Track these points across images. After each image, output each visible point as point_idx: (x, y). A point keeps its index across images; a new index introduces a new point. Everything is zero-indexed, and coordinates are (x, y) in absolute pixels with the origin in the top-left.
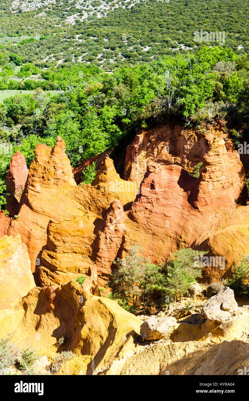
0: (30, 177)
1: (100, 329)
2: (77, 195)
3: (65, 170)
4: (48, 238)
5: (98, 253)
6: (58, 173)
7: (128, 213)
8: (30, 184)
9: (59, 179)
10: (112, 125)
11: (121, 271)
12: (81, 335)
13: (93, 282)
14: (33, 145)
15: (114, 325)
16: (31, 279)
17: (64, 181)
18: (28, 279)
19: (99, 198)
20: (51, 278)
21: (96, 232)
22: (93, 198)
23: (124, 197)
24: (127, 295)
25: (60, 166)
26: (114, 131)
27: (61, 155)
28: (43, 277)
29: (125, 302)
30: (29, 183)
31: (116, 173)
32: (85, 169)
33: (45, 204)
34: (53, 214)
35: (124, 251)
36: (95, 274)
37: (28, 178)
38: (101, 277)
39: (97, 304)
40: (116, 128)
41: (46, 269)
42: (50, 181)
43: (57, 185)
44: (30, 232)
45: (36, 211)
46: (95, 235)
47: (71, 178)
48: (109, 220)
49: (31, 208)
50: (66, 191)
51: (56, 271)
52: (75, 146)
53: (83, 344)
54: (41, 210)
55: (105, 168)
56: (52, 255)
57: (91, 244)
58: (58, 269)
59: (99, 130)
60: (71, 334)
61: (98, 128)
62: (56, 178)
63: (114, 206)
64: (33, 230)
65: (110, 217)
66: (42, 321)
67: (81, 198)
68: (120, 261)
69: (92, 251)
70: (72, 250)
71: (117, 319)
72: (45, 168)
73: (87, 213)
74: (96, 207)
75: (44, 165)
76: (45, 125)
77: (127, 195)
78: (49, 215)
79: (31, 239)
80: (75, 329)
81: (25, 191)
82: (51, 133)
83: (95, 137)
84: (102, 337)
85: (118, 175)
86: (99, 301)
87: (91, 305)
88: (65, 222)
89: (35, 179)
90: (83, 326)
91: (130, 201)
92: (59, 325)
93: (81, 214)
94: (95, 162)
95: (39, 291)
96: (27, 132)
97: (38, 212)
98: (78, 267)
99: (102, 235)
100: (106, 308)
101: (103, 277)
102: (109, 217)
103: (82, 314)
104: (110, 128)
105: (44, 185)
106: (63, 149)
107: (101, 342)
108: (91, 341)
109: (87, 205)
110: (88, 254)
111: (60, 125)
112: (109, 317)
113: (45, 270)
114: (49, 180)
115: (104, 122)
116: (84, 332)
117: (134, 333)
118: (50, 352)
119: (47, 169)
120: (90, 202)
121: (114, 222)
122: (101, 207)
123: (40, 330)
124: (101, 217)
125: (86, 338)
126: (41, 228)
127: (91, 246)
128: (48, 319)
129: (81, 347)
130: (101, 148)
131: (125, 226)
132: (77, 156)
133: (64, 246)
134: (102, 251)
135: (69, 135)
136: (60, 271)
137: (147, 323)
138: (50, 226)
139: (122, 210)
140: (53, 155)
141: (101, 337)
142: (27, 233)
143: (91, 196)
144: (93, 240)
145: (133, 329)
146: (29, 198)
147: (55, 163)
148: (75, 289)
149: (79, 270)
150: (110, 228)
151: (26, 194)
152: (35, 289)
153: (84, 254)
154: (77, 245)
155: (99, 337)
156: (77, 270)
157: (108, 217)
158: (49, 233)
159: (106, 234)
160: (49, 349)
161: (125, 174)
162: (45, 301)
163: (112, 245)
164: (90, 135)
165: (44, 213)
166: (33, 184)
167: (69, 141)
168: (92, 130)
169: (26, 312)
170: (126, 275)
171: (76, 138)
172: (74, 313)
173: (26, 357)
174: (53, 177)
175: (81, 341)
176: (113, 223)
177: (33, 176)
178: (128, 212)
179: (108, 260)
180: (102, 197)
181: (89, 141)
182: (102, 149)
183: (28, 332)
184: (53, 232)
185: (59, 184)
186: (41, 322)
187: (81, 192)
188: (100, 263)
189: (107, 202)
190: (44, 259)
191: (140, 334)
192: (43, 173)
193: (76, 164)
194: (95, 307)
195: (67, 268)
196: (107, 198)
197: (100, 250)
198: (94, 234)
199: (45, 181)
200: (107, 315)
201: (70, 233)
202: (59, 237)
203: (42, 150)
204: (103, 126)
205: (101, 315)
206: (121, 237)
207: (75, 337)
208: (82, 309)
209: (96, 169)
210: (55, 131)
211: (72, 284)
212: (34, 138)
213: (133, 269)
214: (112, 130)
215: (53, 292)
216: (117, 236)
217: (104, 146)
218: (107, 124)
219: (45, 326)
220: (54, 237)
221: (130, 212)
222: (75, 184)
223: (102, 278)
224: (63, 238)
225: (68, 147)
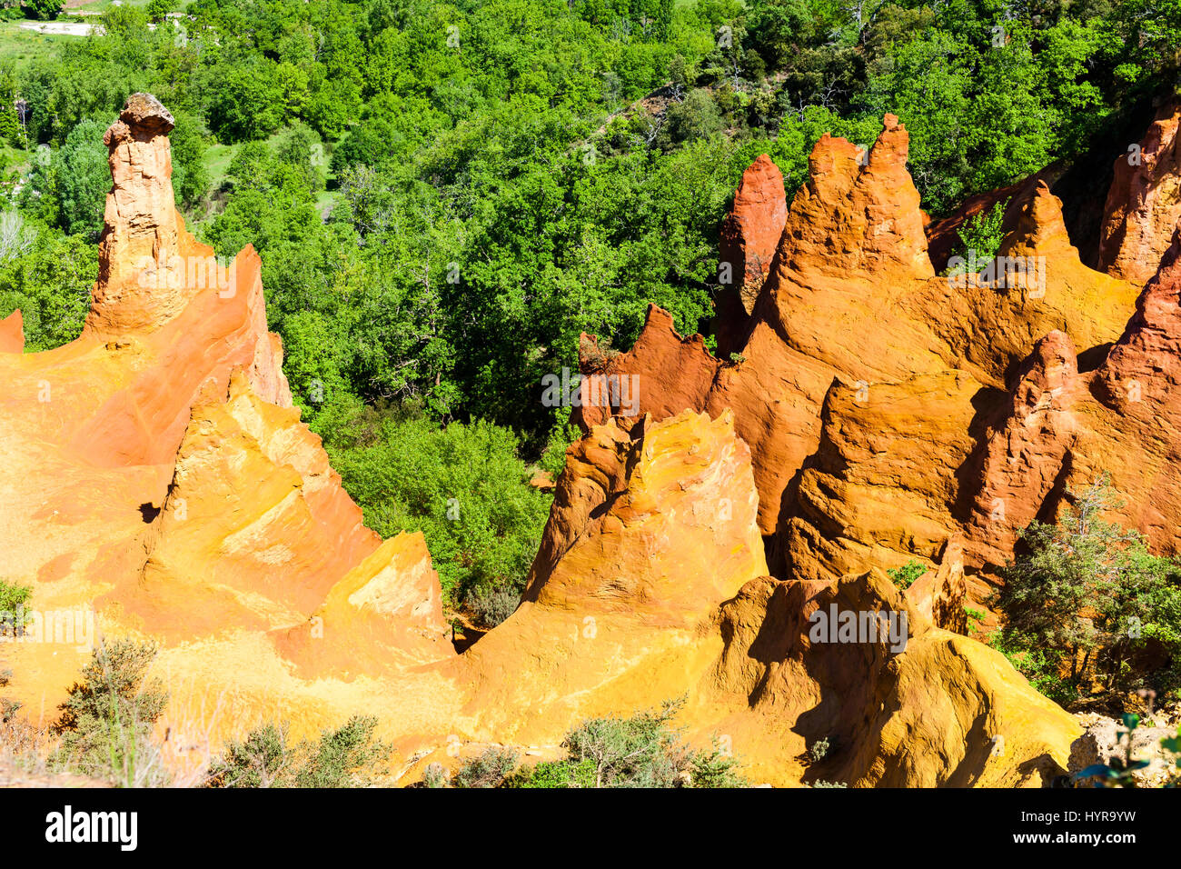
0: (789, 237)
1: (942, 732)
2: (931, 307)
3: (901, 224)
4: (825, 434)
5: (977, 498)
6: (877, 232)
7: (1091, 379)
8: (788, 260)
9: (878, 251)
10: (1078, 84)
11: (1039, 561)
12: (881, 741)
13: (946, 585)
14: (812, 138)
15: (987, 727)
16: (754, 552)
17: (895, 259)
18: (746, 550)
19: (1003, 323)
20: (822, 557)
21: (976, 429)
22: (982, 320)
23: (1087, 324)
24: (1052, 643)
25: (884, 210)
26: (1084, 103)
27: (891, 174)
28: (796, 551)
29: (1043, 663)
30: (785, 257)
31: (1068, 245)
32: (969, 225)
33: (827, 325)
34: (849, 359)
35: (1064, 501)
36: (955, 563)
37: (781, 242)
38: (982, 574)
39: (941, 652)
40: (1093, 95)
41: (810, 529)
42: (849, 256)
43: (870, 269)
44: (772, 408)
45: (797, 347)
46: (972, 439)
47: (918, 250)
48: (1023, 397)
49: (783, 335)
50: (897, 290)
51: (841, 539)
52: (947, 149)
53: (883, 770)
54: (812, 343)
55: (1032, 227)
56: (831, 486)
57: (956, 466)
58: (845, 532)
59: (1031, 98)
60: (854, 735)
61: (1030, 93)
62: (869, 247)
63: (1044, 352)
64: (783, 405)
65: (1030, 385)
66: (771, 680)
67: (945, 318)
68: (1039, 530)
69: (958, 491)
70: (897, 479)
71: (1001, 710)
72: (837, 213)
73: (956, 368)
74: (990, 349)
75: (835, 205)
76: (863, 77)
77: (1098, 321)
78: (838, 363)
79: (776, 433)
80: (867, 720)
81: (772, 283)
82: (873, 103)
83: (1016, 122)
84: (945, 760)
85: (1075, 251)
86: (950, 645)
87: (924, 654)
88: (880, 387)
89: (803, 244)
90: (891, 715)
91: (1105, 342)
92: (820, 700)
93: (939, 366)
94: (1002, 203)
95: (771, 591)
96: (803, 97)
97: (803, 349)
98: (908, 533)
99: (997, 442)
100: (967, 670)
101: (988, 576)
102: (1024, 385)
103: (892, 677)
104: (1070, 95)
105: (829, 268)
106: (899, 155)
107: (940, 773)
108: (909, 764)
109: (961, 343)
110: (946, 497)
111: (905, 77)
112: (974, 701)
113: (806, 529)
114: (845, 251)
115: (1052, 75)
116: (892, 733)
117: (1049, 764)
118: (785, 776)
119: (842, 217)
120: (970, 333)
121: (1040, 404)
122: (1006, 352)
123: (762, 706)
124: (1001, 384)
125: (894, 753)
126: (809, 398)
127: (956, 475)
128: (790, 679)
129: (877, 777)
130: (1030, 159)
131: (1078, 419)
132: (948, 181)
133: (871, 461)
134: (992, 493)
135: (930, 113)
136: (850, 538)
137: (1093, 738)
138: (832, 397)
139: (1072, 366)
140: (865, 173)
141: (942, 756)
142: (763, 410)
143: (976, 313)
144: (966, 454)
145: (1046, 749)
146: (780, 303)
147: (871, 200)
148: (879, 599)
149: (911, 544)
150: (1026, 422)
151: (772, 292)
152: (760, 583)
153: (931, 495)
154: (913, 465)
155: (937, 756)
156: (906, 541)
157: (1022, 387)
158: (829, 418)
159: (1009, 438)
160: (781, 767)
161: (1102, 248)
162: (787, 623)
163: (1027, 477)
164: (1001, 114)
165: (821, 355)
166: (796, 262)
167: (928, 131)
168: (1007, 98)
169: (727, 648)
170: (1055, 578)
171: (953, 121)
172: (869, 670)
173: (708, 778)
174: (861, 242)
175: (879, 758)
176: (1035, 408)
177: (798, 235)
178: (1090, 375)
179: (1009, 525)
180: (1012, 320)
181: (993, 135)
182: (1033, 163)
183: (726, 708)
184: (842, 417)
185: (877, 267)
186: (769, 685)
187: (946, 299)
188: (980, 531)
189: (1027, 338)
190: (805, 494)
191: (1067, 770)
192: (828, 229)
193: (944, 206)
194: (933, 664)
195: (874, 534)
196: (1029, 324)
197: (986, 489)
198: (970, 435)
199: (833, 256)
200: (970, 694)
201: (892, 424)
202: (857, 434)
203: (833, 154)
204: (1049, 87)
205: (950, 691)
206: (1061, 453)
207: (863, 744)
208: (894, 662)
209: (1004, 229)
210: (888, 97)
211: (872, 582)
212: (821, 116)
213: (1080, 562)
214: (1079, 102)
215: (812, 599)
216: (1047, 448)
217: (1043, 152)
218: (1063, 80)
219: (779, 697)
220: (842, 432)
221: (1098, 376)
222: (931, 271)
223: (984, 579)
224: (871, 438)
225: (923, 150)
